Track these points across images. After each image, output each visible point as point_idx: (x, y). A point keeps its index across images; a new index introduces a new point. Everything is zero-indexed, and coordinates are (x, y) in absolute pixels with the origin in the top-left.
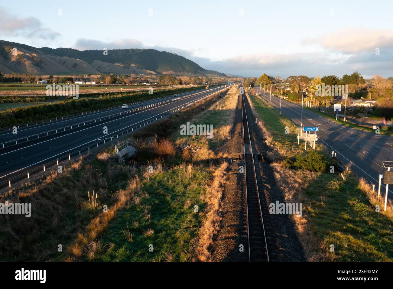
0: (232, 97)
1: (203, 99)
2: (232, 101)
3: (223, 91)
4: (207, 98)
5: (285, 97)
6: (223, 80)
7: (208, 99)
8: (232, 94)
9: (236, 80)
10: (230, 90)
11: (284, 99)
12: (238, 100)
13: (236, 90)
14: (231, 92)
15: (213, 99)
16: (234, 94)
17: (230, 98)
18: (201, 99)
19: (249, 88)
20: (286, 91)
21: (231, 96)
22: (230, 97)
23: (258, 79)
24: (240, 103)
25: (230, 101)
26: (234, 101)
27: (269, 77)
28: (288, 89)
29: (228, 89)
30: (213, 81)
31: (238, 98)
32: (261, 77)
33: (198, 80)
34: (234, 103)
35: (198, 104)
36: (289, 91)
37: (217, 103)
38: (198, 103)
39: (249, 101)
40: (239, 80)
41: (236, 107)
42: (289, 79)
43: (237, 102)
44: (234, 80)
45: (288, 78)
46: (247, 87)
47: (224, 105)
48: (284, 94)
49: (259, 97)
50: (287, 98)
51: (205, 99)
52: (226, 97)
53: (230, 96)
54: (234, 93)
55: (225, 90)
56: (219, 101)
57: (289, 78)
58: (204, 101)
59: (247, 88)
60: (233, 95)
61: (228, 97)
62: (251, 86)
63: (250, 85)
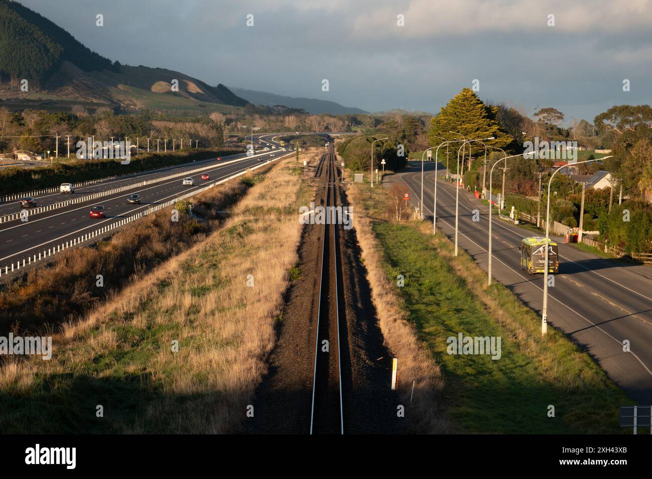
0: (265, 229)
1: (81, 240)
2: (262, 254)
3: (213, 194)
4: (108, 239)
5: (580, 232)
6: (218, 128)
7: (114, 241)
8: (270, 211)
9: (297, 128)
10: (256, 190)
11: (580, 239)
12: (299, 250)
13: (295, 189)
14: (262, 196)
15: (144, 240)
16: (279, 211)
17: (253, 237)
18: (73, 243)
19: (375, 175)
20: (590, 192)
21: (260, 224)
22: (250, 231)
23: (430, 126)
24: (312, 265)
25: (249, 255)
26: (277, 256)
27: (489, 113)
28: (604, 183)
29: (247, 185)
30: (158, 131)
31: (302, 237)
32: (445, 112)
33: (64, 125)
34: (273, 267)
35: (46, 278)
36: (608, 190)
37: (173, 265)
38: (51, 265)
39: (364, 255)
40: (317, 129)
41: (283, 289)
42: (606, 122)
43: (289, 257)
44: (288, 130)
45: (599, 120)
46: (366, 168)
47: (209, 282)
48: (577, 215)
49: (430, 229)
50: (595, 239)
51: (94, 245)
52: (231, 231)
53: (255, 226)
54: (280, 205)
55: (226, 189)
56: (183, 257)
57: (605, 116)
58: (92, 253)
59: (359, 177)
60: (273, 217)
61: (241, 230)
62: (383, 162)
63: (379, 158)
